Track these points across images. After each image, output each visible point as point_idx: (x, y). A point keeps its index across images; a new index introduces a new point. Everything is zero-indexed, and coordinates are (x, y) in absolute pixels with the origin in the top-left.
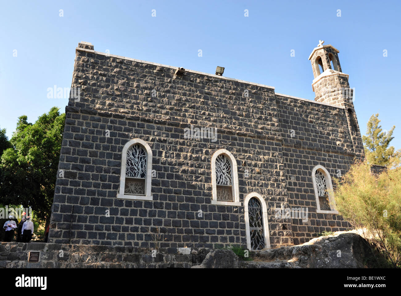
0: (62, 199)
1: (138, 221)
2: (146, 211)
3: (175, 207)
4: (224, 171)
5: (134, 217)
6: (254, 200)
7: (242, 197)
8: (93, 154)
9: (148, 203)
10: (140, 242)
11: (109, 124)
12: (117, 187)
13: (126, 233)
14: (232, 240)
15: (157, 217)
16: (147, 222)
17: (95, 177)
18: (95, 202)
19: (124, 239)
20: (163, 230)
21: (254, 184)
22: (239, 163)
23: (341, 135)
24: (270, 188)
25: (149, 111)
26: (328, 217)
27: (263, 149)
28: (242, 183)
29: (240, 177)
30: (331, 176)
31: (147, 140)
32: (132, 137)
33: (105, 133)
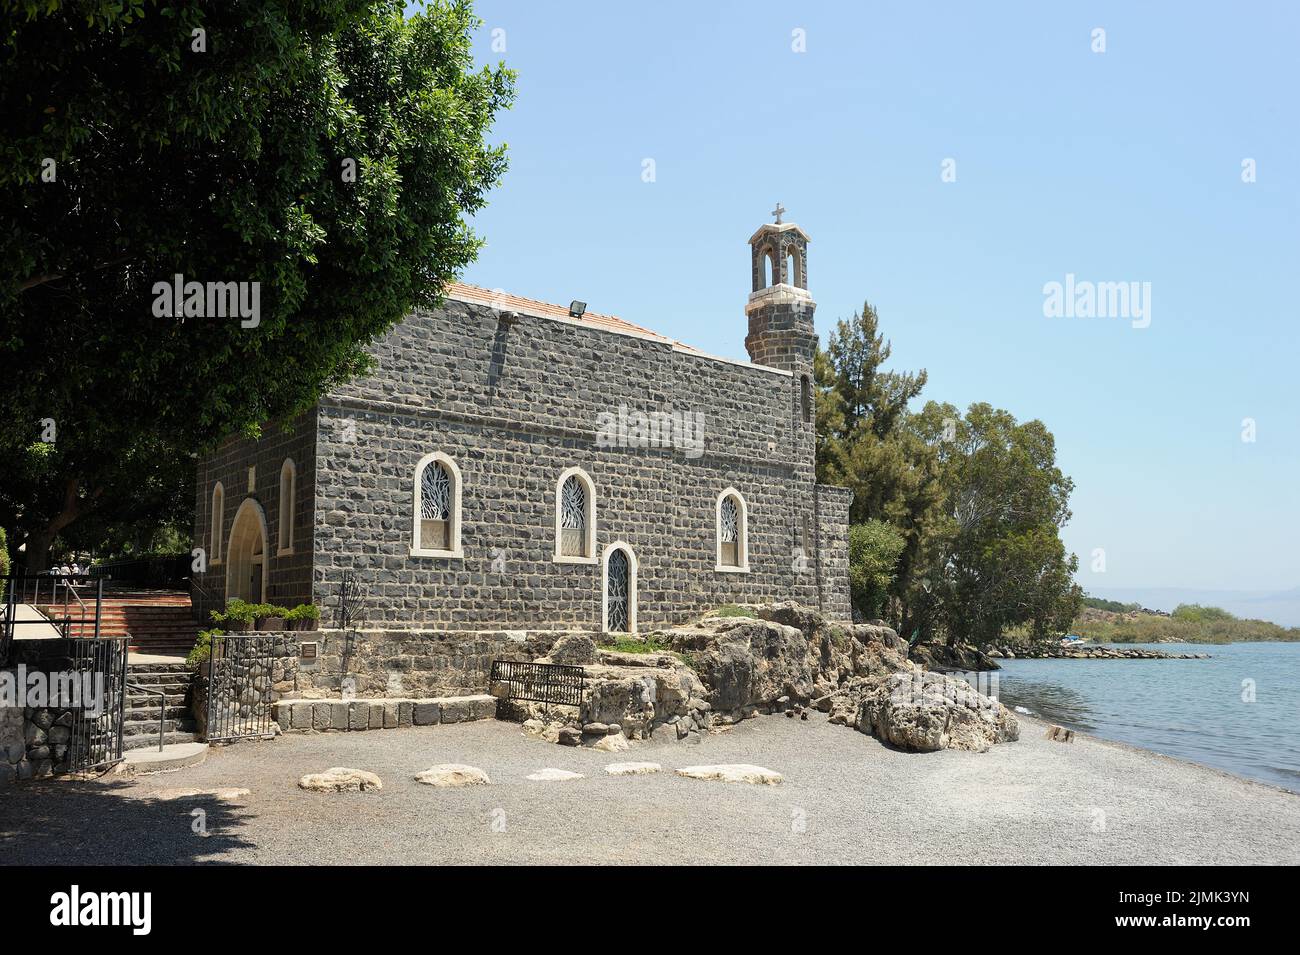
0: (326, 559)
1: (442, 593)
2: (453, 575)
4: (573, 505)
5: (436, 585)
6: (619, 555)
7: (599, 551)
8: (368, 483)
9: (456, 563)
12: (409, 538)
13: (425, 611)
15: (470, 585)
16: (455, 594)
17: (373, 523)
18: (376, 562)
19: (422, 620)
21: (619, 527)
22: (599, 491)
23: (779, 429)
24: (645, 533)
25: (453, 398)
26: (732, 577)
27: (640, 464)
28: (601, 526)
29: (600, 515)
30: (749, 506)
31: (453, 454)
32: (428, 450)
33: (385, 445)
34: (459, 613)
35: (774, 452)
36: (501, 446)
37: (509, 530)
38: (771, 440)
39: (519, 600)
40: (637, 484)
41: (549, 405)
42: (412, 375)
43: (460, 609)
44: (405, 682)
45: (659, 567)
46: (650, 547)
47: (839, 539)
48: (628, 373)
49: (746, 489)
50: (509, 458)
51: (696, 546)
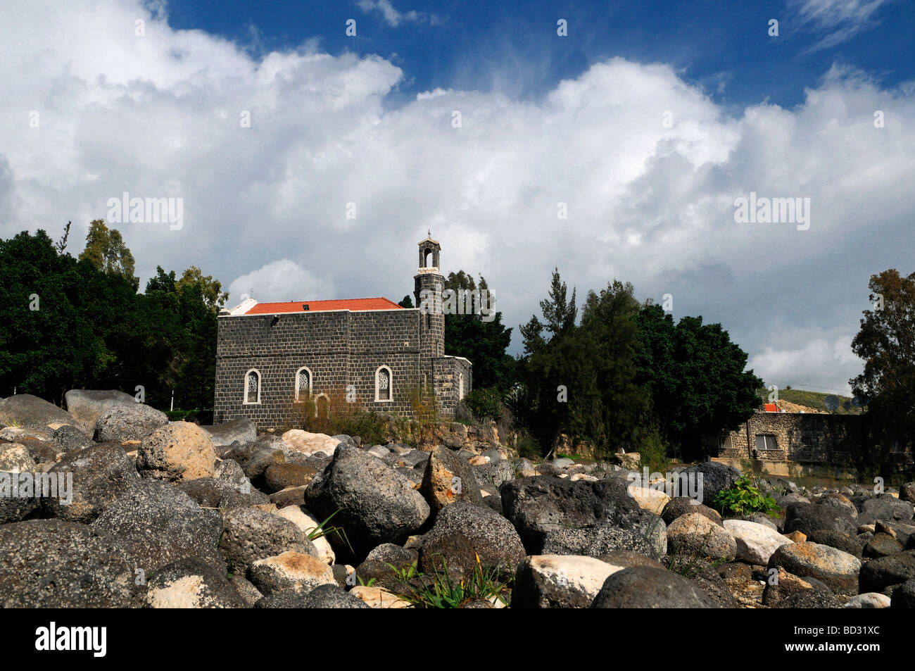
0: (218, 408)
1: (254, 416)
2: (258, 410)
3: (273, 407)
4: (305, 381)
5: (252, 414)
7: (313, 397)
8: (231, 382)
9: (259, 406)
11: (238, 362)
12: (243, 399)
15: (263, 413)
16: (258, 416)
17: (232, 395)
18: (232, 408)
20: (266, 420)
21: (322, 388)
22: (313, 374)
23: (411, 335)
24: (334, 389)
25: (259, 349)
26: (384, 404)
27: (332, 362)
28: (314, 388)
29: (314, 383)
30: (393, 373)
31: (258, 368)
32: (250, 368)
33: (236, 369)
34: (259, 423)
35: (408, 346)
36: (275, 363)
37: (278, 393)
38: (406, 341)
39: (281, 418)
40: (330, 369)
41: (294, 345)
42: (245, 344)
45: (341, 402)
46: (336, 394)
47: (447, 382)
48: (328, 326)
49: (392, 365)
50: (278, 367)
51: (365, 392)
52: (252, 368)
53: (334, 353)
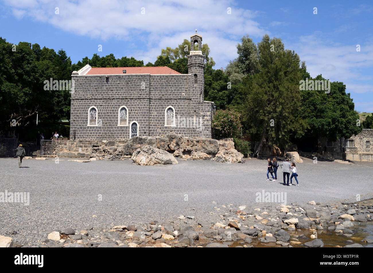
0: (72, 128)
1: (94, 133)
2: (96, 130)
3: (105, 128)
4: (124, 114)
6: (134, 124)
7: (129, 123)
8: (80, 113)
9: (96, 127)
10: (94, 139)
11: (84, 102)
12: (87, 123)
13: (90, 137)
14: (124, 138)
15: (99, 132)
16: (97, 133)
17: (81, 121)
20: (101, 136)
21: (134, 118)
22: (129, 110)
23: (186, 89)
24: (141, 119)
25: (97, 95)
26: (170, 128)
27: (140, 103)
28: (129, 118)
29: (129, 115)
30: (176, 110)
31: (96, 106)
32: (91, 106)
33: (83, 106)
34: (97, 137)
35: (184, 95)
36: (106, 103)
37: (108, 120)
38: (183, 92)
39: (110, 134)
40: (139, 108)
41: (117, 93)
42: (88, 92)
43: (97, 136)
44: (82, 149)
45: (145, 126)
46: (142, 121)
47: (207, 116)
48: (137, 83)
49: (175, 106)
50: (108, 105)
51: (159, 121)
52: (93, 105)
53: (141, 99)
